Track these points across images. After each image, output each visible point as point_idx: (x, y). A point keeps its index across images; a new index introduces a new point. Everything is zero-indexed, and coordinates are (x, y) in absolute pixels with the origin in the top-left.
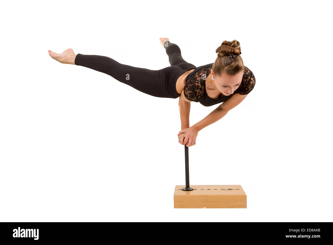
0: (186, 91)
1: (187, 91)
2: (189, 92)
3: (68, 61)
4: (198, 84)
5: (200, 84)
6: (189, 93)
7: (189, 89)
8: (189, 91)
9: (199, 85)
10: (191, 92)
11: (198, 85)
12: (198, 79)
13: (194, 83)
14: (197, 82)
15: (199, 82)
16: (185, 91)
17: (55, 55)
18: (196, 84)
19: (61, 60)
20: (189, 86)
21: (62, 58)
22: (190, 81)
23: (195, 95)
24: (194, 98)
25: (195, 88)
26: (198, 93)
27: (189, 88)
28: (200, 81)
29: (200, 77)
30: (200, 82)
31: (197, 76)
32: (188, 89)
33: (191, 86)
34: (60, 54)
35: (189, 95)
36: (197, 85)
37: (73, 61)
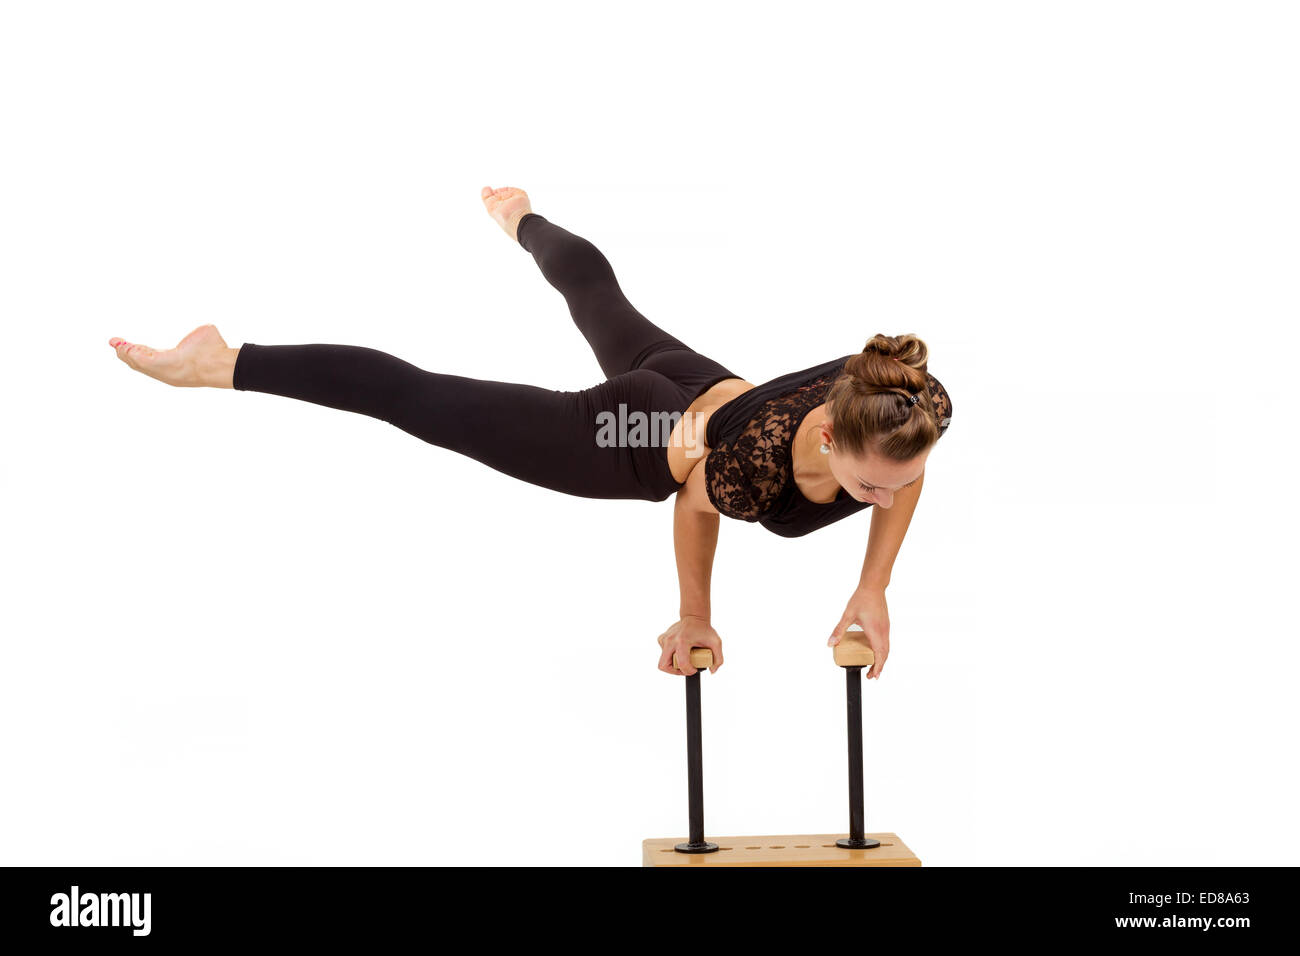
0: (718, 485)
1: (722, 486)
2: (730, 488)
3: (206, 377)
4: (764, 461)
5: (773, 461)
6: (730, 495)
7: (728, 480)
8: (728, 485)
9: (770, 464)
10: (737, 487)
11: (765, 464)
12: (761, 443)
13: (746, 459)
14: (759, 456)
15: (768, 456)
16: (714, 483)
17: (152, 358)
18: (758, 463)
19: (178, 375)
20: (729, 467)
21: (181, 368)
22: (730, 448)
23: (755, 500)
24: (748, 510)
25: (753, 476)
26: (764, 494)
27: (726, 472)
28: (771, 451)
29: (769, 438)
30: (773, 455)
31: (756, 433)
32: (725, 477)
33: (737, 465)
34: (168, 352)
35: (728, 500)
36: (762, 466)
37: (229, 374)
